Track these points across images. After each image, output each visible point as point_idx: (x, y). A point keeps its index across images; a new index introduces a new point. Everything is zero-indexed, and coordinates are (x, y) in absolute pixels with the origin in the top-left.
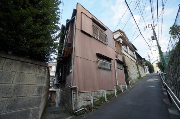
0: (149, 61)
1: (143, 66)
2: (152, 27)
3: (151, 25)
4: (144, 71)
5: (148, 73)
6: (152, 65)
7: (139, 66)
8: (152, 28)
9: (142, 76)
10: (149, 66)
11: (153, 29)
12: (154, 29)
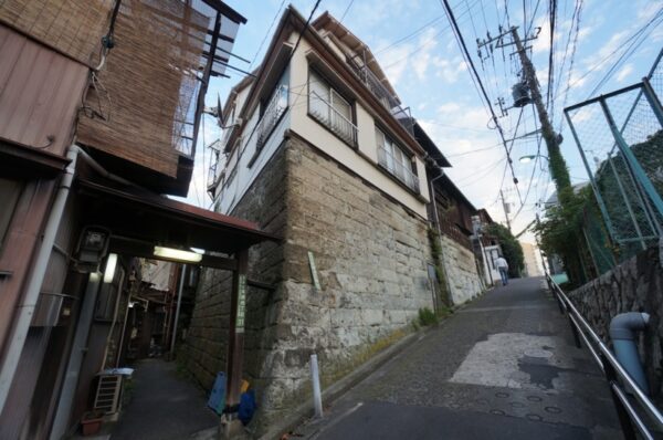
0: (506, 226)
1: (476, 241)
2: (517, 41)
3: (514, 31)
4: (474, 270)
5: (494, 279)
6: (517, 243)
7: (445, 241)
8: (519, 46)
9: (459, 298)
10: (502, 246)
11: (522, 52)
12: (528, 51)
